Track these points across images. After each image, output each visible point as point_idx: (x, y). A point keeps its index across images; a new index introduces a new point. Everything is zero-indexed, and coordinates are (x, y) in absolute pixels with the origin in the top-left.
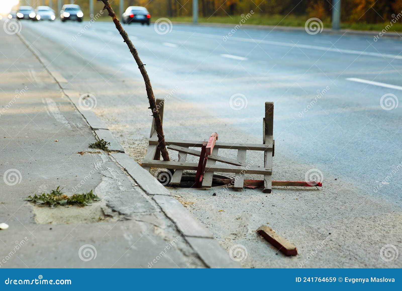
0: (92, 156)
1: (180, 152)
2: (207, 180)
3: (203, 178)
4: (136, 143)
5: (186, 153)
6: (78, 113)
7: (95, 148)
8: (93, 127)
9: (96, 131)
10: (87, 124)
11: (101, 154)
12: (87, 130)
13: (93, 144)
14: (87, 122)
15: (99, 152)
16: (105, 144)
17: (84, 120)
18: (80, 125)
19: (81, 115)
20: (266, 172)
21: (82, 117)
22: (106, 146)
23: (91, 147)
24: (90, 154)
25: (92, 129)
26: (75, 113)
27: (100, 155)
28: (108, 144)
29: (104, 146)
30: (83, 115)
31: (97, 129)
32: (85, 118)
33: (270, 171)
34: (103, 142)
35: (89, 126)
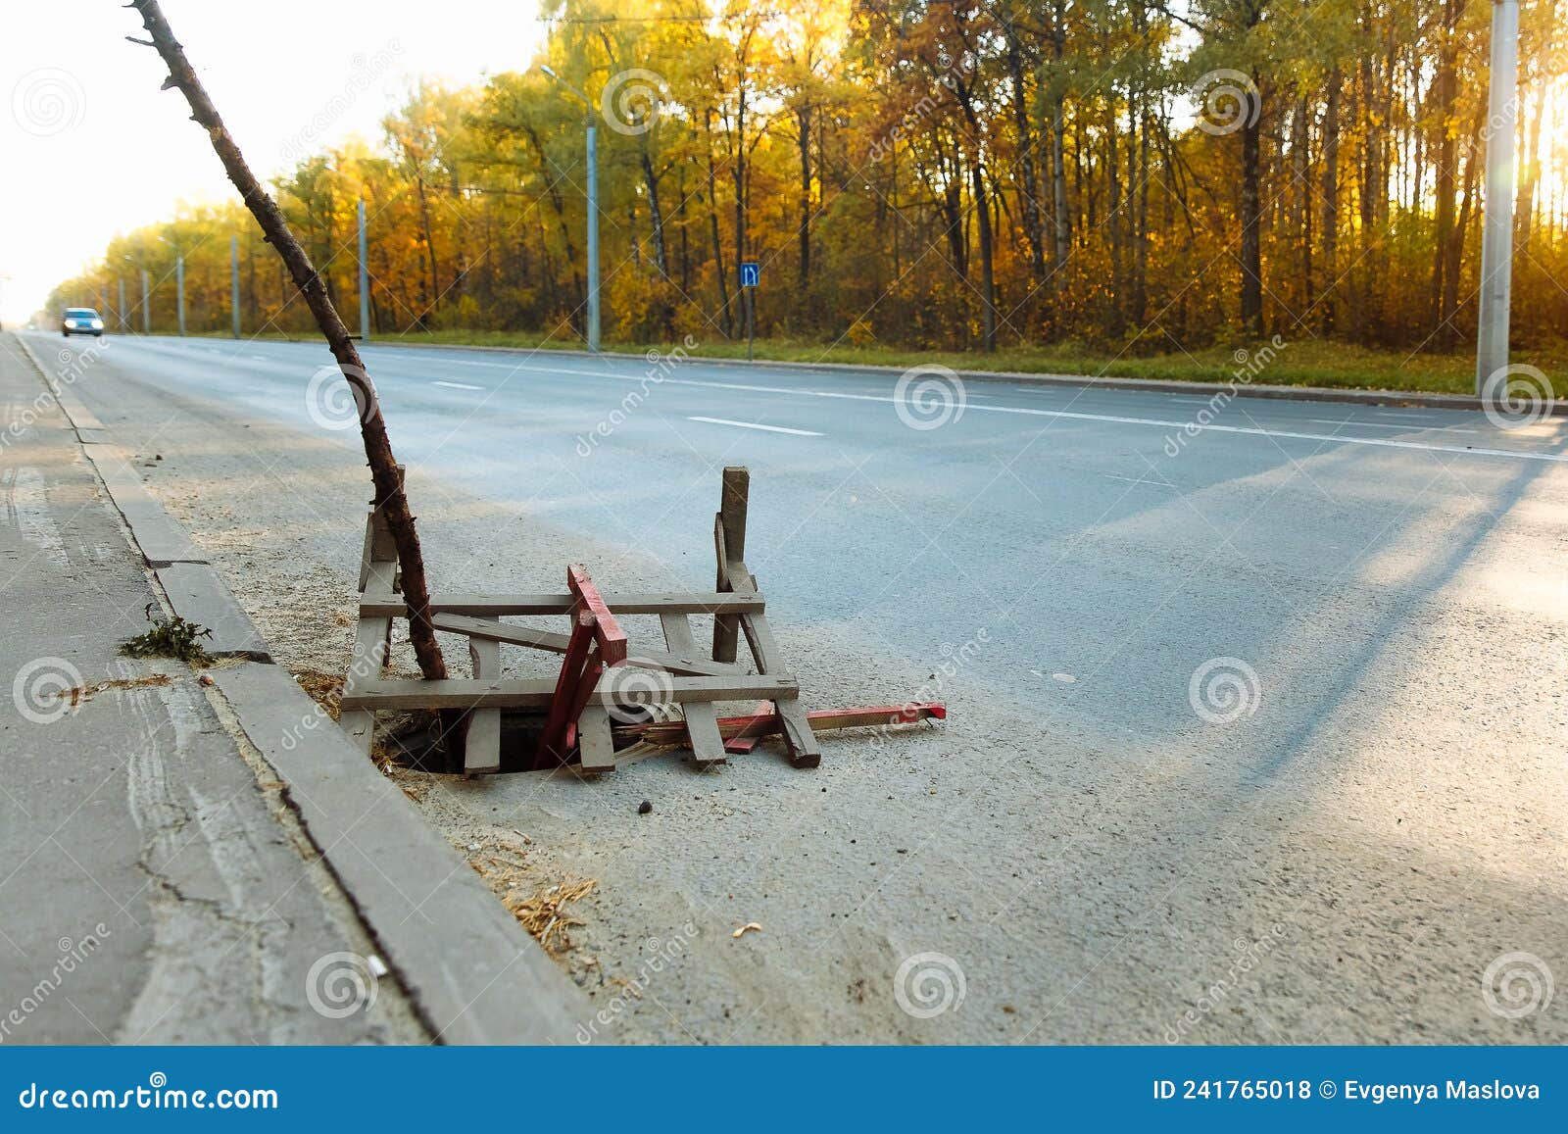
0: (126, 704)
1: (474, 636)
2: (595, 742)
3: (578, 735)
4: (298, 586)
5: (495, 640)
6: (109, 508)
7: (146, 653)
8: (151, 557)
9: (162, 572)
10: (133, 545)
11: (169, 688)
12: (128, 570)
13: (140, 640)
14: (134, 539)
15: (162, 680)
16: (192, 635)
17: (125, 530)
18: (102, 553)
19: (119, 516)
20: (780, 689)
21: (121, 521)
22: (194, 642)
23: (130, 650)
24: (117, 691)
25: (148, 563)
26: (97, 510)
27: (163, 692)
28: (201, 635)
29: (185, 643)
30: (123, 516)
31: (167, 564)
32: (128, 525)
33: (792, 685)
34: (183, 628)
35: (139, 552)
